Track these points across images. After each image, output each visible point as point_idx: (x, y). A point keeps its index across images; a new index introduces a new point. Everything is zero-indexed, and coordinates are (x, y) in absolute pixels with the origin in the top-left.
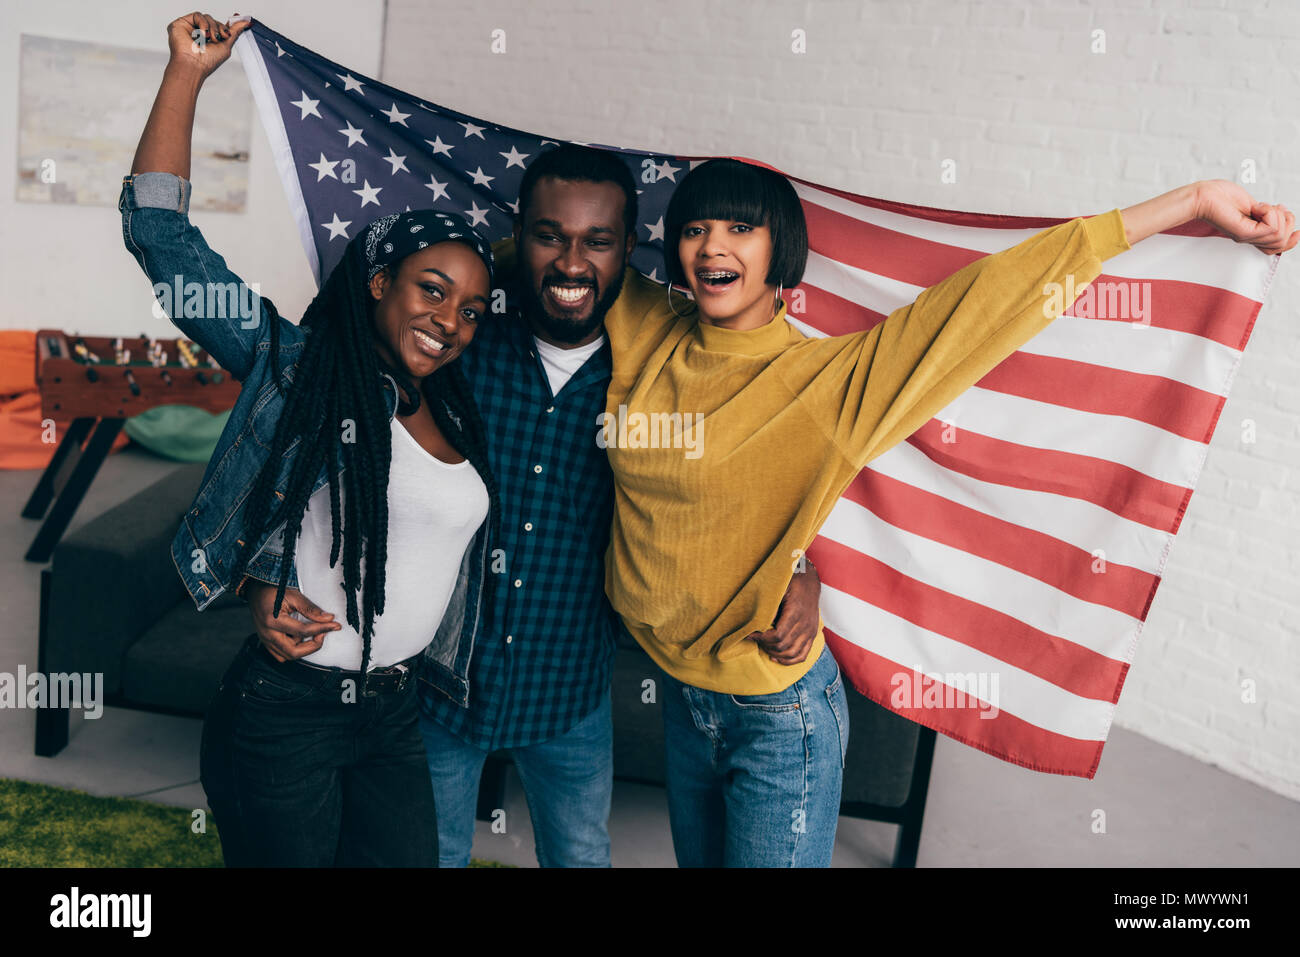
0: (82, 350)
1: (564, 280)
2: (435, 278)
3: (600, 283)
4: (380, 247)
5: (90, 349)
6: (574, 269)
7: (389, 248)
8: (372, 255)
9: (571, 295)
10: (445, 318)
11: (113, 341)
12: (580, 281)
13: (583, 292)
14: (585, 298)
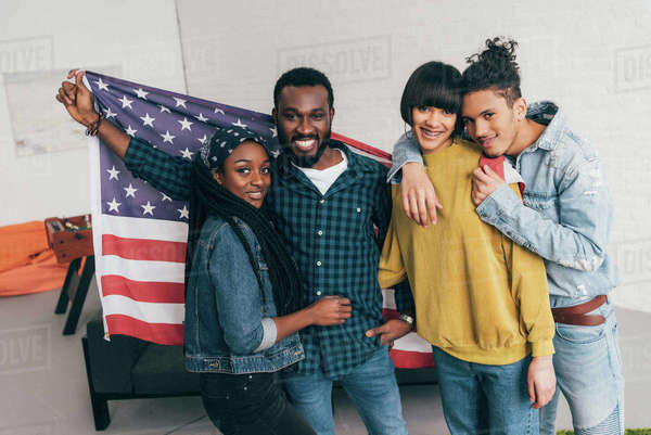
0: (69, 225)
1: (302, 137)
2: (242, 163)
3: (320, 136)
4: (210, 159)
5: (74, 223)
6: (307, 131)
7: (215, 159)
8: (208, 164)
9: (306, 144)
10: (256, 180)
11: (84, 217)
12: (310, 136)
13: (312, 142)
14: (313, 145)
